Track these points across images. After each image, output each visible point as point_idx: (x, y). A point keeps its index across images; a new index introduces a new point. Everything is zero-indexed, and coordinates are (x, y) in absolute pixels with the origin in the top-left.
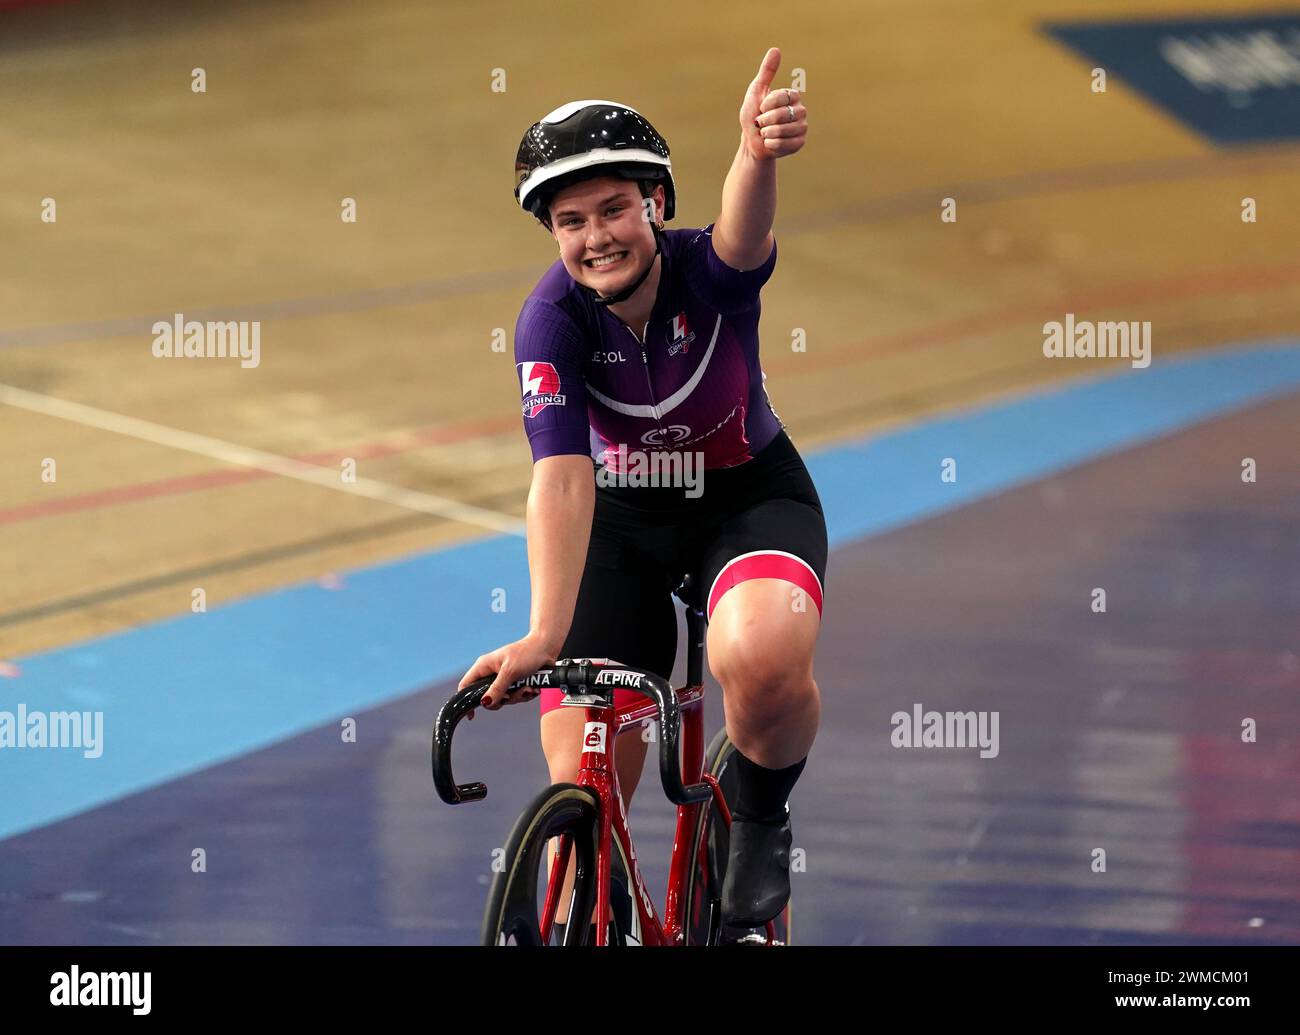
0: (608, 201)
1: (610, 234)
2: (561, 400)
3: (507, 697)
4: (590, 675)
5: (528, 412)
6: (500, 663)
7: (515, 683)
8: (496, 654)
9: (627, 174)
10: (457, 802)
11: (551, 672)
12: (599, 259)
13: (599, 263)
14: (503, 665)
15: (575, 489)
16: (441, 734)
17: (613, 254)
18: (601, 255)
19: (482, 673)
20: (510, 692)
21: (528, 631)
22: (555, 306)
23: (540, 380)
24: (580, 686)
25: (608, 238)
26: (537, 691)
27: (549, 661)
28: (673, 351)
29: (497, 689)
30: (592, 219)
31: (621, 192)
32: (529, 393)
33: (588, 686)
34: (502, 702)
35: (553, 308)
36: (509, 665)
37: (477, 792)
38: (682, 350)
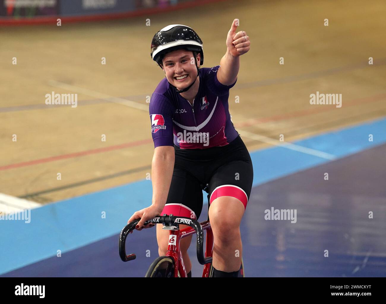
0: (182, 58)
1: (183, 68)
2: (164, 128)
3: (144, 226)
4: (173, 220)
5: (153, 131)
6: (142, 215)
7: (147, 221)
8: (141, 211)
9: (189, 49)
10: (127, 261)
11: (159, 218)
12: (179, 77)
13: (179, 78)
14: (143, 215)
15: (168, 157)
16: (122, 238)
17: (184, 75)
18: (180, 75)
19: (136, 218)
20: (145, 224)
21: (152, 204)
22: (163, 95)
23: (157, 120)
24: (169, 223)
25: (183, 70)
26: (154, 224)
27: (158, 214)
28: (203, 108)
29: (141, 223)
30: (177, 64)
31: (187, 55)
32: (154, 125)
33: (172, 223)
34: (142, 228)
35: (162, 96)
36: (145, 215)
37: (133, 258)
38: (205, 108)
